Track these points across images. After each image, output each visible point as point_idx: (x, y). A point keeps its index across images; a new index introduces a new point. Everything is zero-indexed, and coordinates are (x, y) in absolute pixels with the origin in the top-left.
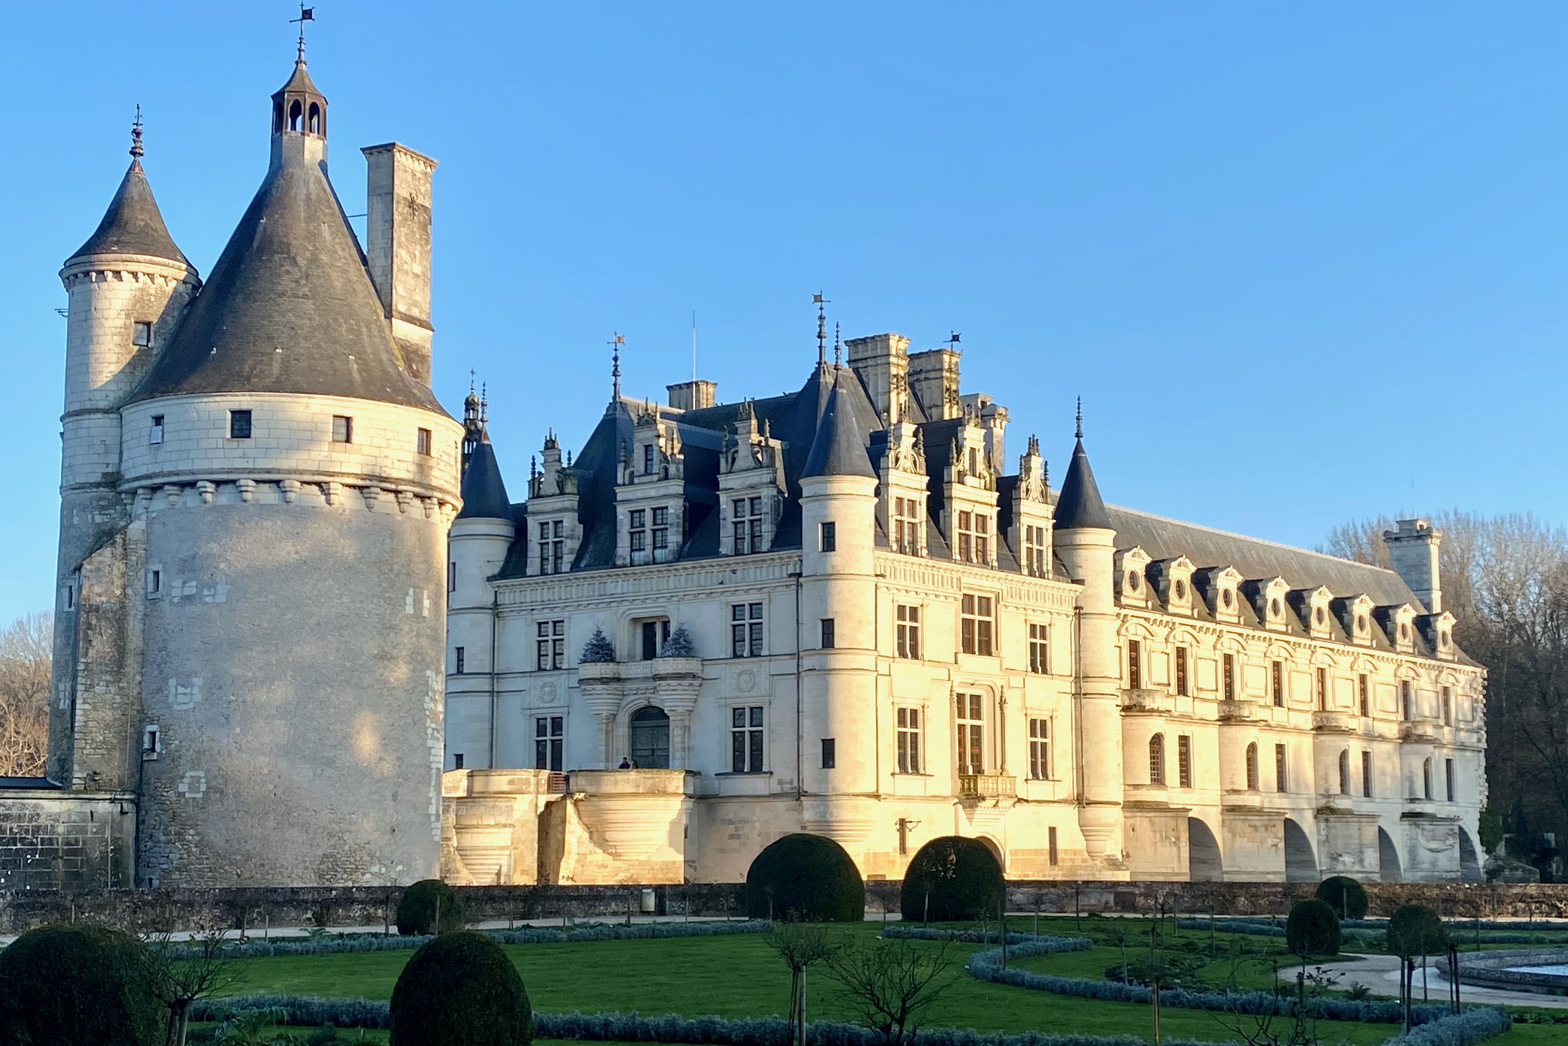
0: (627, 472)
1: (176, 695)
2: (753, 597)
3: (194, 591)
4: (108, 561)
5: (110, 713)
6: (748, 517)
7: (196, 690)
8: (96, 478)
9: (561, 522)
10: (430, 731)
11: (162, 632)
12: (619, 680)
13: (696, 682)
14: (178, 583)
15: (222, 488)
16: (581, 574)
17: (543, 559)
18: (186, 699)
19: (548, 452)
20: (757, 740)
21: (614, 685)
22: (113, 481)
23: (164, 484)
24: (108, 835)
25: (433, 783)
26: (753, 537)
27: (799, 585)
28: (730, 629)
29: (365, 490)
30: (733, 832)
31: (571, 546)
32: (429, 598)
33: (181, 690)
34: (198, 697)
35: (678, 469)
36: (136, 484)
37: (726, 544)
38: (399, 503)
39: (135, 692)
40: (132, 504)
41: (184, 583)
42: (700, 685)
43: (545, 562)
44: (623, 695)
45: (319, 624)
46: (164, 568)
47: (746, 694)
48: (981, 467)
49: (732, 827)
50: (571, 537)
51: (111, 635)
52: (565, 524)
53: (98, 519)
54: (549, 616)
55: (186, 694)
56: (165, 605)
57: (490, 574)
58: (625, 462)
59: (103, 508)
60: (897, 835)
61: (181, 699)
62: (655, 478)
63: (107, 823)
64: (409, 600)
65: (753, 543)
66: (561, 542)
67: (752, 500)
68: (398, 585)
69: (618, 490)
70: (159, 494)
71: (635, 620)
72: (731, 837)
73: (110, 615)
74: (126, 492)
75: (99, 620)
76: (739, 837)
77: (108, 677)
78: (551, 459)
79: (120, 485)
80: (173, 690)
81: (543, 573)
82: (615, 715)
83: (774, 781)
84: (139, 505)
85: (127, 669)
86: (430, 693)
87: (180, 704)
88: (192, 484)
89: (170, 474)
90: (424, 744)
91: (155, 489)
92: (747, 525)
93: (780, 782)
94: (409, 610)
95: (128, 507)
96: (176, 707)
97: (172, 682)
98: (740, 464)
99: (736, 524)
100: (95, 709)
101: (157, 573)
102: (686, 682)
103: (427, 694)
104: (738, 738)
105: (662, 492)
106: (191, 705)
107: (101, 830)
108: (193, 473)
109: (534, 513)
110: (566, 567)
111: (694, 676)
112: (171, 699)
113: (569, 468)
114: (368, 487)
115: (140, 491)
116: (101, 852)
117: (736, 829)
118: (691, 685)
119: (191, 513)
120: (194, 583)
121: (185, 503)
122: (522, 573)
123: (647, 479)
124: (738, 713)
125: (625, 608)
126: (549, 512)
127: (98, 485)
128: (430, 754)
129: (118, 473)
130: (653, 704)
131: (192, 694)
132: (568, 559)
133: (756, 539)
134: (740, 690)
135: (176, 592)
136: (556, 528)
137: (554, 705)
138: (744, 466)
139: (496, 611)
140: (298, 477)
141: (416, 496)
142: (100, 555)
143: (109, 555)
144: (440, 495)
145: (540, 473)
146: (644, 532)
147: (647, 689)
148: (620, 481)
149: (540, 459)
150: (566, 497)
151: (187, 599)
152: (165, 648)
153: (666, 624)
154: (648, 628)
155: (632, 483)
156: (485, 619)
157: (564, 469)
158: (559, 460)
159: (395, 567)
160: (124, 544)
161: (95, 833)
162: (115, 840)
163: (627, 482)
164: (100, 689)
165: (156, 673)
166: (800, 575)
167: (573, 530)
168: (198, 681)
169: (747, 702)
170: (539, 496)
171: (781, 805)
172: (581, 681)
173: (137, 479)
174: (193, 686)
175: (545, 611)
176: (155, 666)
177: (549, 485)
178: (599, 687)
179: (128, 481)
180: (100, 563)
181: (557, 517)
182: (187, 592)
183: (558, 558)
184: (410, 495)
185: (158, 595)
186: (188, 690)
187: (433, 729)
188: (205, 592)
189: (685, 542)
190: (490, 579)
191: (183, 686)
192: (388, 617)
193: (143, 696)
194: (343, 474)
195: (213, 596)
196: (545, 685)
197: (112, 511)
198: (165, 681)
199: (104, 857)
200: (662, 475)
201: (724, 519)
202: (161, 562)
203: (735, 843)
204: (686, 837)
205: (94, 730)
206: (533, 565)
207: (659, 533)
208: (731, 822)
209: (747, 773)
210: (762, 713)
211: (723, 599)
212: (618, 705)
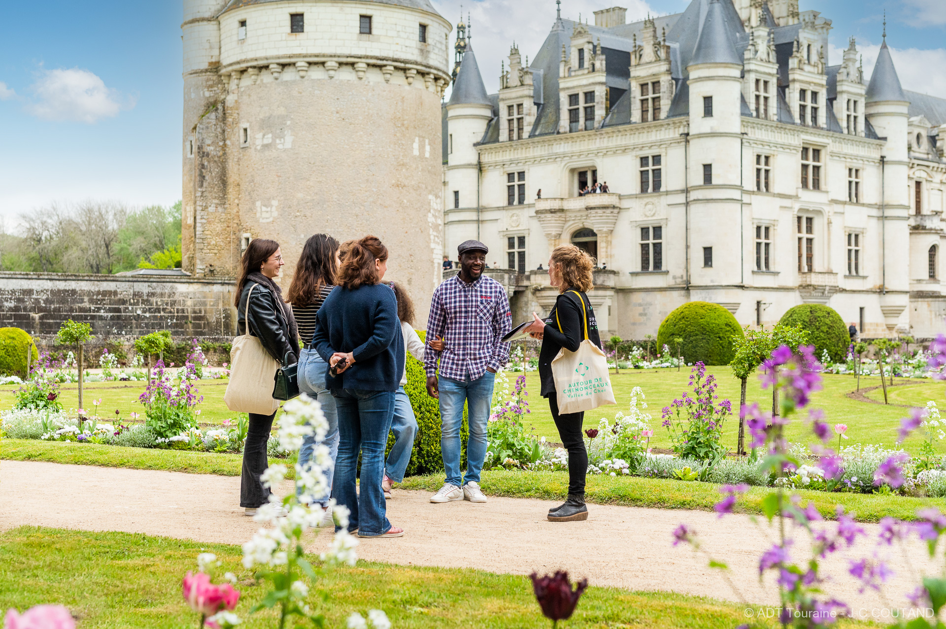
0: (567, 68)
1: (261, 212)
2: (655, 151)
3: (270, 141)
4: (214, 122)
5: (219, 225)
6: (651, 95)
7: (274, 209)
8: (205, 66)
9: (522, 104)
10: (432, 237)
11: (251, 170)
12: (562, 210)
13: (616, 211)
14: (260, 135)
15: (286, 69)
16: (536, 139)
17: (511, 131)
18: (267, 215)
19: (513, 57)
20: (658, 248)
21: (559, 214)
22: (215, 67)
23: (248, 68)
24: (221, 307)
25: (436, 273)
26: (654, 109)
27: (687, 141)
28: (639, 174)
29: (384, 68)
30: (642, 312)
31: (529, 121)
32: (430, 144)
33: (264, 209)
34: (275, 214)
35: (601, 64)
36: (230, 68)
37: (636, 116)
38: (407, 78)
39: (235, 211)
40: (228, 83)
41: (264, 135)
42: (619, 213)
43: (512, 133)
44: (566, 221)
45: (354, 163)
46: (250, 125)
47: (650, 218)
48: (814, 58)
49: (641, 308)
50: (529, 114)
51: (218, 173)
52: (525, 106)
53: (207, 94)
54: (515, 169)
55: (267, 212)
56: (252, 151)
57: (475, 141)
58: (565, 61)
59: (211, 86)
60: (756, 312)
61: (264, 215)
62: (586, 71)
63: (219, 299)
64: (416, 145)
65: (654, 114)
66: (522, 118)
67: (654, 83)
68: (408, 135)
69: (560, 81)
70: (245, 74)
71: (572, 171)
72: (641, 315)
73: (216, 159)
74: (224, 76)
75: (209, 162)
76: (645, 315)
77: (217, 201)
78: (515, 61)
79: (220, 70)
80: (259, 209)
81: (511, 139)
82: (560, 235)
83: (670, 277)
84: (233, 85)
85: (229, 196)
86: (432, 211)
87: (263, 219)
88: (266, 67)
89: (252, 60)
90: (428, 246)
91: (243, 72)
92: (650, 102)
93: (674, 278)
94: (416, 152)
95: (226, 86)
96: (261, 220)
97: (258, 204)
98: (645, 59)
99: (642, 101)
100: (209, 222)
101: (245, 130)
102: (609, 211)
103: (430, 211)
104: (645, 248)
105: (591, 81)
106: (271, 219)
107: (216, 304)
108: (267, 59)
109: (503, 100)
110: (525, 135)
111: (614, 207)
112: (258, 215)
113: (527, 67)
114: (385, 66)
115: (233, 74)
116: (217, 318)
117: (644, 309)
118: (612, 212)
119: (266, 87)
120: (270, 135)
121: (262, 80)
122: (497, 140)
123: (580, 72)
124: (645, 231)
125: (566, 162)
126: (514, 98)
127: (206, 71)
128: (433, 253)
129: (218, 62)
130: (586, 227)
131: (271, 212)
132: (527, 130)
133: (656, 111)
134: (646, 216)
135: (259, 143)
136: (518, 109)
137: (519, 228)
138: (648, 61)
139: (480, 168)
140: (336, 59)
141: (419, 72)
142: (208, 118)
143: (214, 118)
144: (435, 72)
145: (507, 72)
146: (578, 109)
147: (582, 216)
148: (561, 74)
149: (507, 62)
150: (525, 88)
151: (266, 147)
152: (253, 181)
153: (594, 172)
154: (582, 175)
155: (570, 76)
156: (474, 172)
157: (523, 69)
158: (520, 63)
159: (405, 122)
160: (224, 110)
161: (213, 305)
162: (225, 310)
163: (567, 75)
164: (211, 209)
165: (248, 198)
166: (688, 134)
167: (530, 110)
168: (275, 203)
169: (651, 222)
170: (507, 87)
171: (675, 294)
172: (537, 212)
173: (231, 65)
174: (272, 206)
175: (512, 165)
176: (247, 193)
177: (514, 80)
178: (549, 215)
179: (225, 67)
180: (208, 123)
181: (519, 101)
182: (266, 142)
183: (520, 129)
184: (415, 72)
185: (247, 144)
186: (269, 209)
187: (435, 236)
188: (278, 141)
189: (607, 115)
190: (475, 145)
191: (265, 206)
192: (401, 158)
193: (240, 213)
194: (367, 57)
195: (283, 144)
196: (513, 216)
197: (216, 88)
198: (254, 203)
199: (218, 322)
200: (591, 69)
201: (634, 98)
202: (248, 121)
203: (643, 319)
204: (609, 315)
205: (209, 236)
206: (504, 135)
207: (589, 110)
208: (640, 305)
209: (651, 273)
210: (661, 231)
211: (634, 153)
212: (563, 227)
